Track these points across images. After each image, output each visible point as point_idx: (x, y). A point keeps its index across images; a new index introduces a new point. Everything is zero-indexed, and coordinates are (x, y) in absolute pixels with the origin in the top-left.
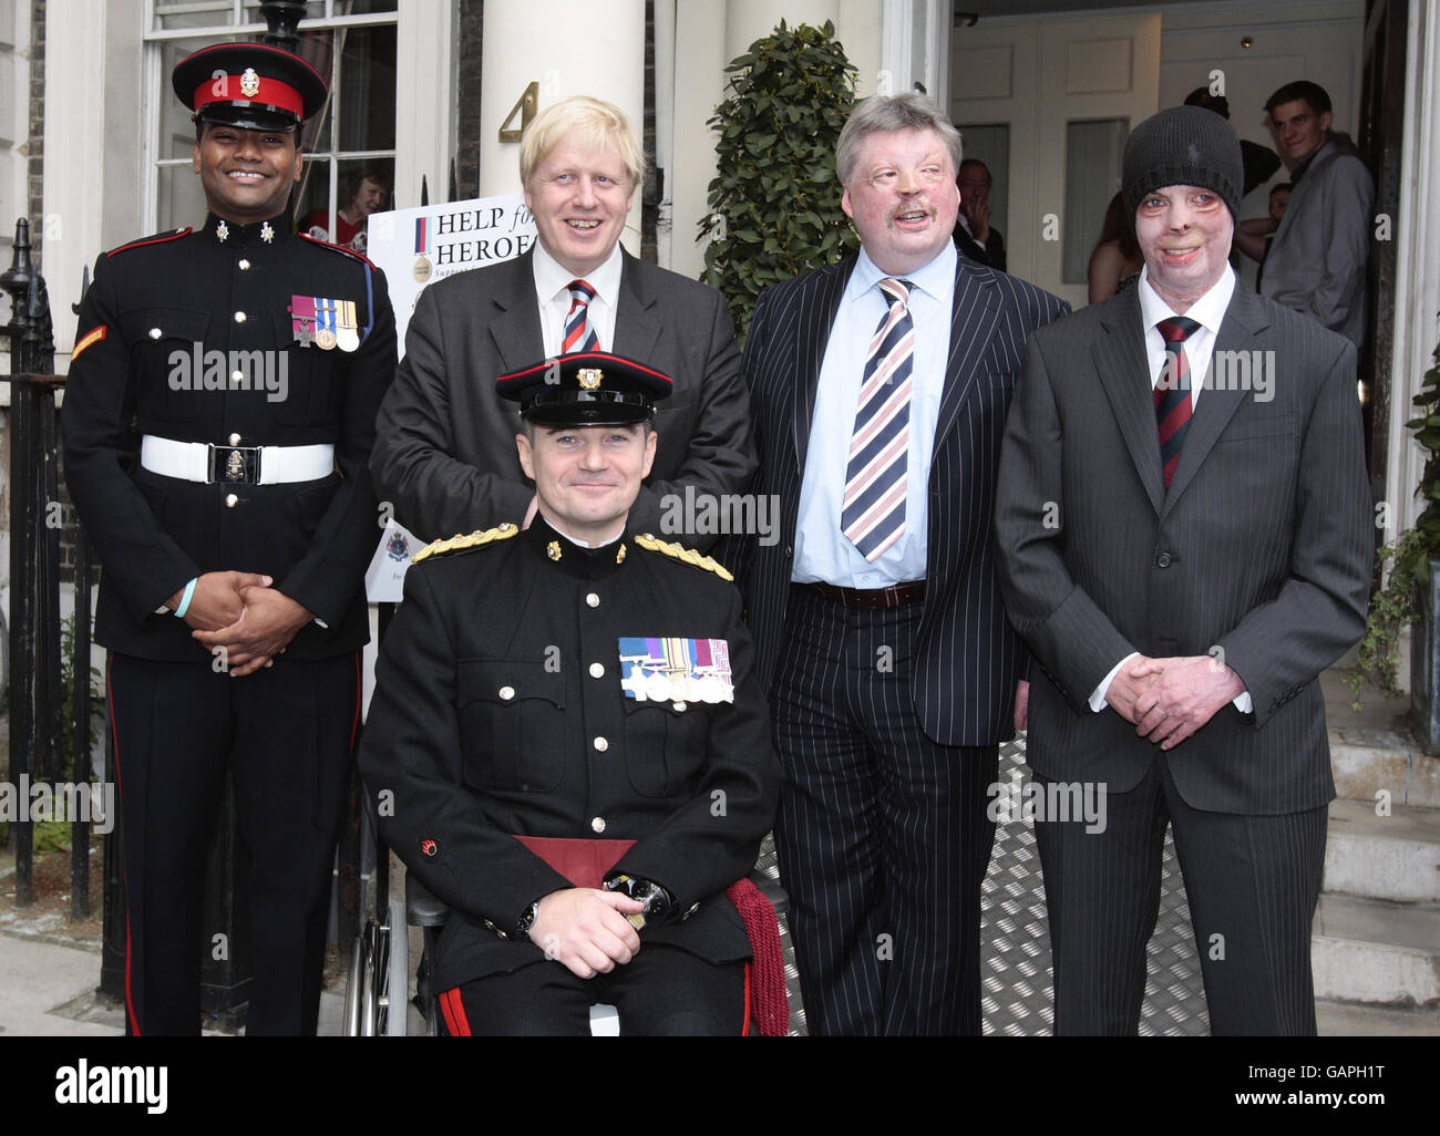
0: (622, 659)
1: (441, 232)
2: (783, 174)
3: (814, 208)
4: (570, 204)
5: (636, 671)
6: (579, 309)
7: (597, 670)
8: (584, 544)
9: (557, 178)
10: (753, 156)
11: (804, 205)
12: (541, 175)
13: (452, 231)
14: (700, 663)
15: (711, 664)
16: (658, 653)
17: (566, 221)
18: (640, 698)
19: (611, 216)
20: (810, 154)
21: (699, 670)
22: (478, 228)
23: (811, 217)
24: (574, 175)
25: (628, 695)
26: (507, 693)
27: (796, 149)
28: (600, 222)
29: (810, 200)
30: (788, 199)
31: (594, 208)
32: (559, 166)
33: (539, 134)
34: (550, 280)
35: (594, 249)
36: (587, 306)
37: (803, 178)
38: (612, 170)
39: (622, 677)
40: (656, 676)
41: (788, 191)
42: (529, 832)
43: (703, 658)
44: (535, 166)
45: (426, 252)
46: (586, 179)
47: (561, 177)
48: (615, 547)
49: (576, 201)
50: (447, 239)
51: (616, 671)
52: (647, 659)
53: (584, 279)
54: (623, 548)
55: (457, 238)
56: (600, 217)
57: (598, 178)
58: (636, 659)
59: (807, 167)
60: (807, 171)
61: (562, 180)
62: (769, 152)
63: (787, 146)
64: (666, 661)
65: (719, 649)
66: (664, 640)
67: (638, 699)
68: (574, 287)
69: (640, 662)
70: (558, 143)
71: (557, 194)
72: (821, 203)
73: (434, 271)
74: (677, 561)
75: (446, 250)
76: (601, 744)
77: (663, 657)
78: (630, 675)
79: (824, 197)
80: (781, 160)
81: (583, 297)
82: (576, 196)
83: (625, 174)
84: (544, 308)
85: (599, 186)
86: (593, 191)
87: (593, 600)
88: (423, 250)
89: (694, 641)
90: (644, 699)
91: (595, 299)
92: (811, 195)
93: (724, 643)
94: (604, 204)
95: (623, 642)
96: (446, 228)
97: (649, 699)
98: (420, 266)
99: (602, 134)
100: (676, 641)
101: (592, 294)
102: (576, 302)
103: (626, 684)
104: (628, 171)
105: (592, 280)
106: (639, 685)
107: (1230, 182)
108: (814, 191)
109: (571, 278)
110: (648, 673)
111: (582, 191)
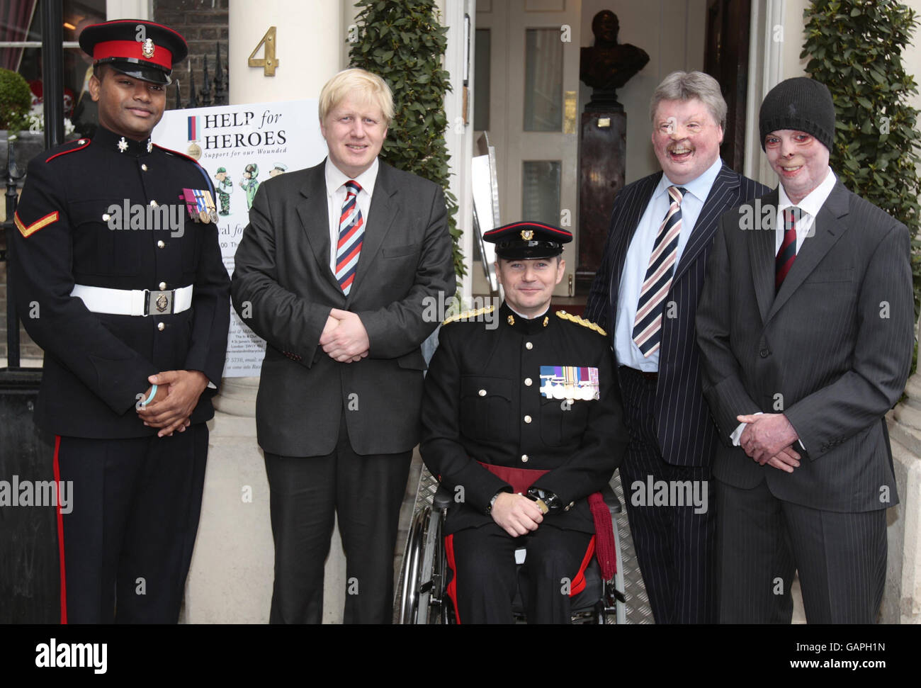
0: (541, 377)
1: (207, 127)
2: (399, 77)
3: (418, 100)
4: (349, 135)
5: (548, 383)
6: (351, 198)
7: (528, 382)
8: (526, 317)
9: (340, 120)
10: (378, 65)
11: (414, 98)
12: (331, 117)
13: (216, 126)
14: (582, 380)
15: (588, 380)
16: (560, 374)
17: (347, 145)
18: (549, 397)
19: (373, 143)
20: (415, 64)
21: (582, 383)
22: (235, 125)
23: (418, 106)
24: (352, 117)
25: (543, 395)
26: (483, 393)
27: (407, 61)
28: (366, 146)
29: (417, 95)
30: (403, 94)
31: (363, 138)
32: (343, 112)
33: (331, 92)
34: (335, 180)
35: (363, 160)
36: (356, 197)
37: (412, 81)
38: (374, 115)
39: (540, 386)
40: (559, 386)
41: (403, 89)
42: (493, 463)
43: (584, 377)
44: (328, 112)
45: (197, 140)
46: (359, 120)
47: (344, 119)
48: (542, 318)
49: (353, 133)
50: (212, 132)
51: (538, 383)
52: (554, 377)
53: (355, 180)
54: (547, 318)
55: (220, 131)
56: (366, 144)
57: (366, 120)
58: (548, 377)
59: (414, 73)
60: (414, 76)
61: (345, 121)
62: (389, 62)
63: (401, 60)
64: (564, 378)
65: (593, 372)
66: (564, 367)
67: (548, 397)
68: (349, 184)
69: (550, 379)
70: (343, 98)
71: (343, 129)
72: (423, 97)
73: (203, 154)
74: (577, 325)
75: (212, 139)
76: (528, 419)
77: (563, 376)
78: (545, 385)
79: (425, 93)
80: (398, 68)
81: (354, 191)
82: (352, 130)
83: (382, 117)
84: (331, 197)
85: (366, 124)
86: (363, 128)
87: (529, 345)
88: (195, 139)
89: (580, 368)
90: (551, 397)
91: (361, 192)
92: (416, 92)
93: (596, 369)
94: (369, 136)
95: (542, 368)
96: (211, 124)
97: (553, 398)
98: (191, 150)
99: (370, 94)
100: (571, 368)
101: (359, 189)
102: (349, 194)
103: (542, 390)
104: (384, 116)
105: (360, 180)
106: (550, 390)
107: (819, 126)
108: (419, 89)
109: (348, 179)
110: (554, 384)
111: (356, 128)
